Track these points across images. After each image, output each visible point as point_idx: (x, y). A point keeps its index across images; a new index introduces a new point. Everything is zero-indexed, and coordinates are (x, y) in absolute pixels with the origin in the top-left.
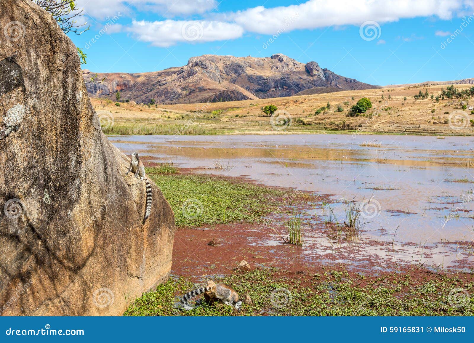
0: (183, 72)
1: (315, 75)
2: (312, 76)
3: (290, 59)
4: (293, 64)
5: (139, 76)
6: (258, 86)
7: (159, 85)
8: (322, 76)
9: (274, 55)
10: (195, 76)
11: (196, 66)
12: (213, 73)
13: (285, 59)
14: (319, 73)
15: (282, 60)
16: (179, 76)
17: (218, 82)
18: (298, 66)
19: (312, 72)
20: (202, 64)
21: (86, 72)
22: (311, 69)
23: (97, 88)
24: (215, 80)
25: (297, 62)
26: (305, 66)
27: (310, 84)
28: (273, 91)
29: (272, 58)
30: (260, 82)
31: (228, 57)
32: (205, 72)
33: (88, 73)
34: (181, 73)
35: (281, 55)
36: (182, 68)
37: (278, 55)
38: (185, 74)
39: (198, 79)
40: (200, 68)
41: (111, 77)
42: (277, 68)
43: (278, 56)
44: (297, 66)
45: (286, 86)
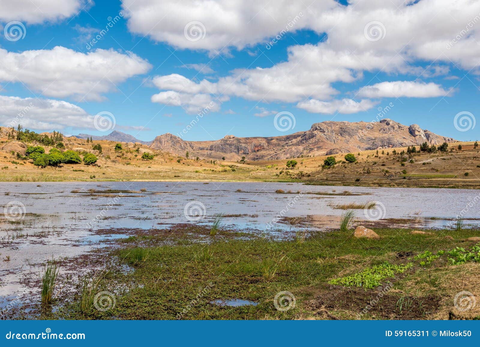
0: (305, 135)
1: (417, 135)
2: (414, 136)
3: (396, 123)
4: (398, 127)
5: (272, 139)
6: (367, 145)
7: (287, 146)
8: (422, 136)
9: (382, 120)
10: (314, 138)
11: (315, 130)
12: (329, 136)
13: (391, 123)
14: (420, 133)
15: (389, 124)
16: (302, 138)
17: (333, 143)
18: (403, 129)
19: (415, 133)
20: (321, 129)
21: (232, 137)
22: (414, 131)
23: (240, 149)
24: (331, 141)
25: (402, 125)
26: (409, 128)
27: (412, 143)
28: (380, 149)
29: (381, 122)
30: (370, 142)
31: (344, 123)
32: (323, 135)
33: (234, 138)
34: (304, 136)
35: (388, 119)
36: (305, 132)
37: (386, 119)
38: (307, 137)
39: (317, 140)
40: (319, 132)
41: (251, 141)
42: (384, 130)
43: (385, 121)
44: (401, 128)
45: (391, 145)
